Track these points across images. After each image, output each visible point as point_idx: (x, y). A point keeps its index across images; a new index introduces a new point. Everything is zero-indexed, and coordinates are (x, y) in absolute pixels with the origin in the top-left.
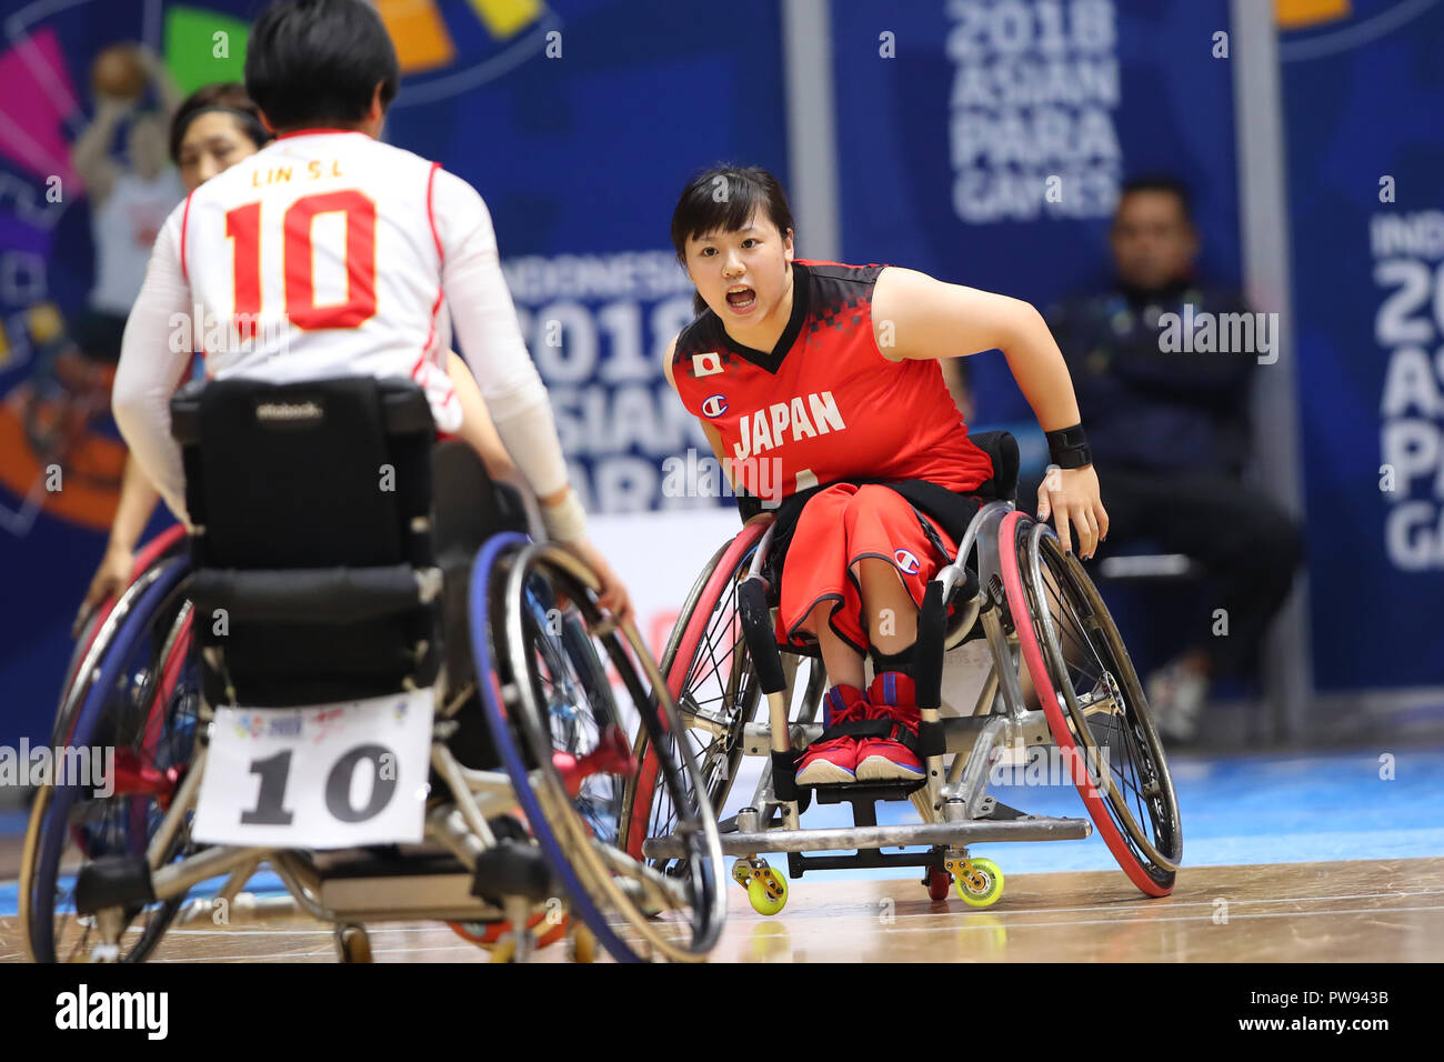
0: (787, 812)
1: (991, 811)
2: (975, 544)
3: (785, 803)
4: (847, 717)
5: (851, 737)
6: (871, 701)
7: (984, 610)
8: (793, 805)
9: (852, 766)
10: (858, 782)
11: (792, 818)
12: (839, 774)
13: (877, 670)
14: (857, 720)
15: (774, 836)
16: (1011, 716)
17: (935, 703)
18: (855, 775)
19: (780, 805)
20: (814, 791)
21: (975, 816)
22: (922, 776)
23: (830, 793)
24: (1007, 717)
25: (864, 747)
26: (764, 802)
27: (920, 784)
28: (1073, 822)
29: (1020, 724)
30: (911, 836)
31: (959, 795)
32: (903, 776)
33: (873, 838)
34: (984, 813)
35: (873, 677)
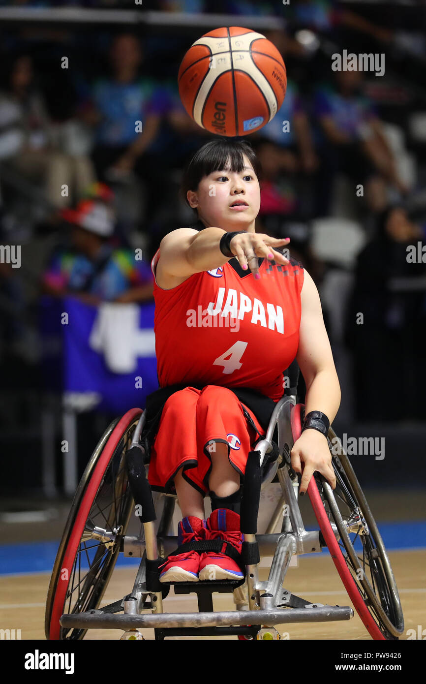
0: (155, 599)
1: (287, 601)
2: (277, 424)
3: (153, 593)
4: (193, 538)
5: (196, 551)
6: (210, 528)
7: (281, 466)
8: (158, 595)
9: (198, 570)
10: (200, 581)
11: (158, 603)
12: (190, 576)
13: (214, 507)
14: (200, 540)
15: (147, 616)
16: (296, 534)
17: (252, 530)
18: (198, 576)
19: (150, 594)
20: (172, 587)
21: (278, 604)
22: (242, 577)
23: (183, 587)
24: (293, 535)
25: (204, 558)
26: (140, 593)
27: (241, 582)
28: (343, 610)
29: (301, 540)
30: (238, 619)
31: (268, 591)
32: (229, 578)
33: (213, 620)
34: (284, 602)
35: (211, 512)
